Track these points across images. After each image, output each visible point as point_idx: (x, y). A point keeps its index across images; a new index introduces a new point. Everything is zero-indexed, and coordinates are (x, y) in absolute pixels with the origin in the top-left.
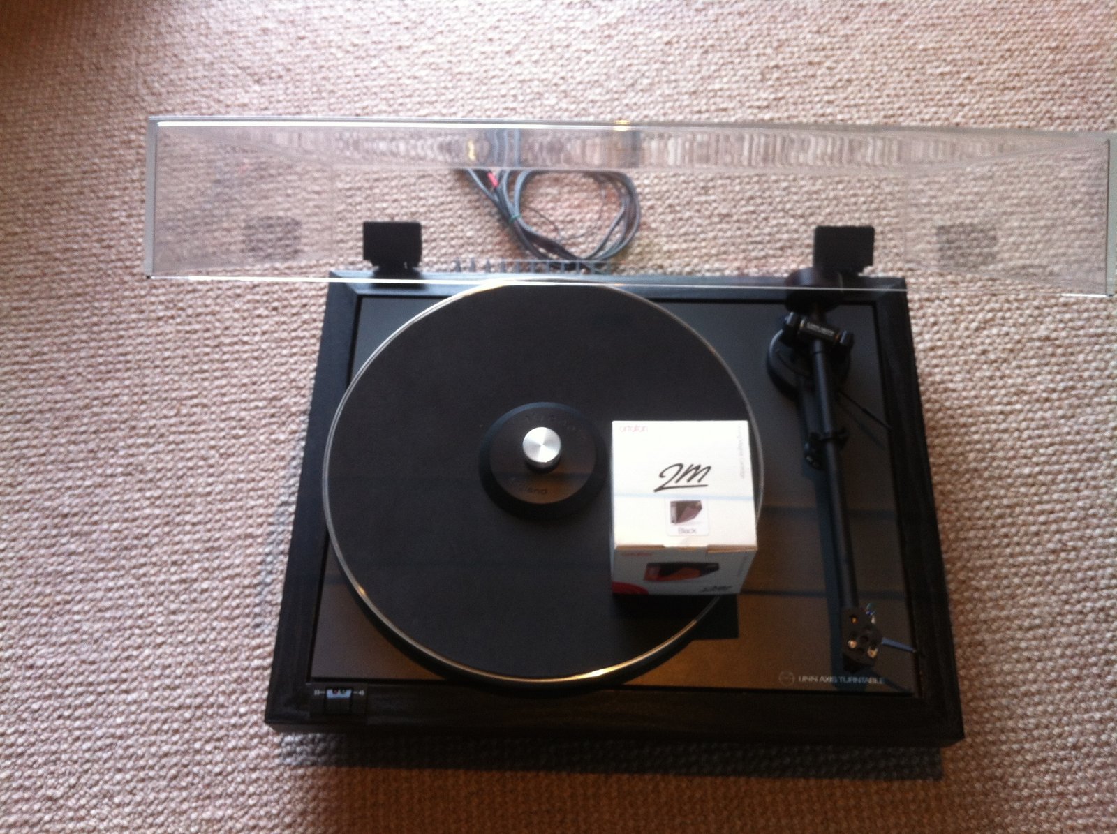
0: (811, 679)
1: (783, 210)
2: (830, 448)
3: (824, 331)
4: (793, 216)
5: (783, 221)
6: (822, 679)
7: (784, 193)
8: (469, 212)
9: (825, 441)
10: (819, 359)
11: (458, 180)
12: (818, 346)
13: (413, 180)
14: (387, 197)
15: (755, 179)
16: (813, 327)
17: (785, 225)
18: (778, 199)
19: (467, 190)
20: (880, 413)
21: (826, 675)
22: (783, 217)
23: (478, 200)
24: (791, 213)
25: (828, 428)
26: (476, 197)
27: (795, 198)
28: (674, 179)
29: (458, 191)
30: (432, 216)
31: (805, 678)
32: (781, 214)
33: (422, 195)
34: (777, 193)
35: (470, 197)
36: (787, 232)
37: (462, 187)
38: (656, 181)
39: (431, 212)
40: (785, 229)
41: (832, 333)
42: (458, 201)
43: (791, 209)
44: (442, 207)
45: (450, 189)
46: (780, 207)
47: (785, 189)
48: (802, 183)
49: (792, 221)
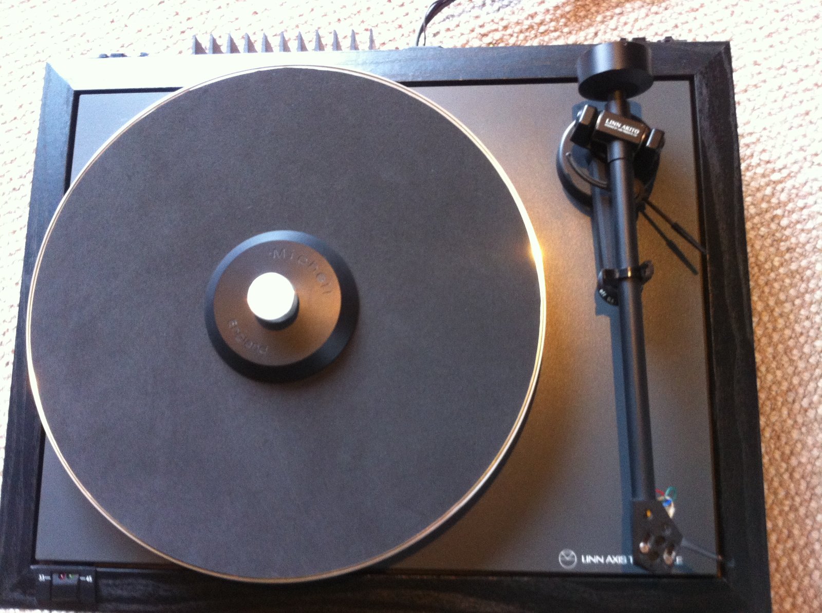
0: (597, 559)
2: (627, 288)
3: (627, 130)
6: (609, 559)
10: (619, 168)
12: (617, 150)
16: (612, 124)
20: (693, 230)
21: (615, 553)
25: (625, 264)
31: (589, 559)
41: (637, 132)
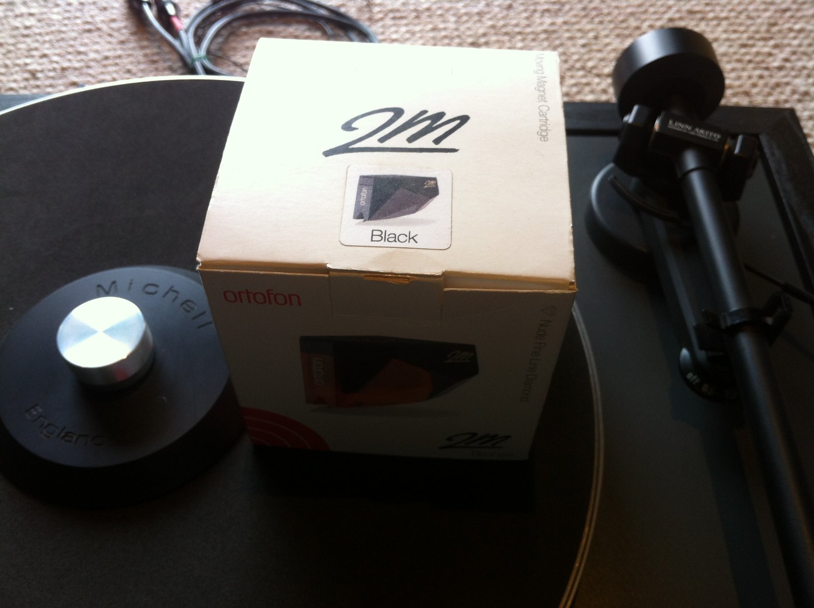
1: (583, 68)
2: (745, 342)
3: (701, 133)
4: (598, 75)
5: (584, 81)
7: (583, 50)
8: (142, 67)
9: (735, 330)
11: (133, 34)
12: (691, 160)
13: (74, 35)
14: (35, 53)
15: (543, 36)
16: (679, 127)
17: (588, 84)
18: (575, 57)
19: (145, 43)
22: (584, 76)
23: (158, 54)
24: (595, 71)
25: (733, 303)
26: (155, 50)
27: (599, 55)
28: (431, 34)
29: (131, 45)
30: (91, 71)
32: (581, 73)
33: (82, 49)
34: (573, 50)
35: (148, 51)
36: (592, 92)
37: (140, 40)
38: (407, 36)
39: (88, 67)
40: (587, 89)
41: (717, 136)
42: (129, 55)
43: (593, 67)
44: (105, 62)
45: (122, 42)
46: (578, 65)
47: (584, 46)
48: (607, 40)
49: (597, 80)
